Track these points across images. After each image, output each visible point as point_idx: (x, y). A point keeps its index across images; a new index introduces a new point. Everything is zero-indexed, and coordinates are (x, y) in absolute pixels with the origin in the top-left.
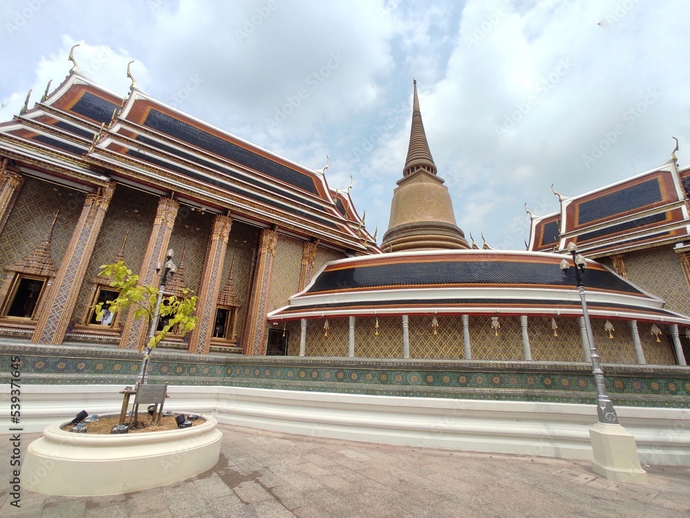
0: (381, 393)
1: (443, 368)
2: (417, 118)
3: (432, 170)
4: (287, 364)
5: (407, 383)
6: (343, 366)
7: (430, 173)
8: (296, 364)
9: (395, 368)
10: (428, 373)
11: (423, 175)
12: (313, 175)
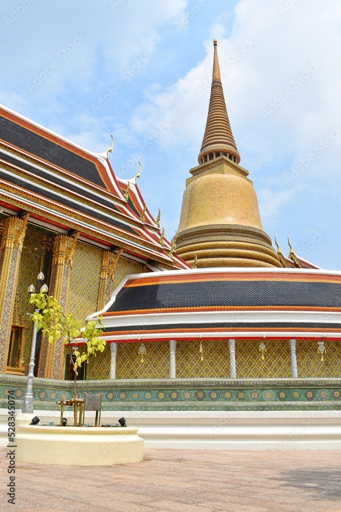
0: (240, 409)
1: (293, 386)
2: (217, 90)
3: (234, 159)
4: (145, 387)
5: (262, 400)
6: (202, 386)
7: (232, 162)
8: (154, 386)
9: (252, 386)
10: (281, 390)
11: (225, 166)
12: (95, 159)
